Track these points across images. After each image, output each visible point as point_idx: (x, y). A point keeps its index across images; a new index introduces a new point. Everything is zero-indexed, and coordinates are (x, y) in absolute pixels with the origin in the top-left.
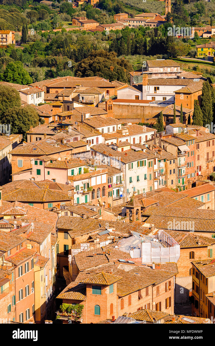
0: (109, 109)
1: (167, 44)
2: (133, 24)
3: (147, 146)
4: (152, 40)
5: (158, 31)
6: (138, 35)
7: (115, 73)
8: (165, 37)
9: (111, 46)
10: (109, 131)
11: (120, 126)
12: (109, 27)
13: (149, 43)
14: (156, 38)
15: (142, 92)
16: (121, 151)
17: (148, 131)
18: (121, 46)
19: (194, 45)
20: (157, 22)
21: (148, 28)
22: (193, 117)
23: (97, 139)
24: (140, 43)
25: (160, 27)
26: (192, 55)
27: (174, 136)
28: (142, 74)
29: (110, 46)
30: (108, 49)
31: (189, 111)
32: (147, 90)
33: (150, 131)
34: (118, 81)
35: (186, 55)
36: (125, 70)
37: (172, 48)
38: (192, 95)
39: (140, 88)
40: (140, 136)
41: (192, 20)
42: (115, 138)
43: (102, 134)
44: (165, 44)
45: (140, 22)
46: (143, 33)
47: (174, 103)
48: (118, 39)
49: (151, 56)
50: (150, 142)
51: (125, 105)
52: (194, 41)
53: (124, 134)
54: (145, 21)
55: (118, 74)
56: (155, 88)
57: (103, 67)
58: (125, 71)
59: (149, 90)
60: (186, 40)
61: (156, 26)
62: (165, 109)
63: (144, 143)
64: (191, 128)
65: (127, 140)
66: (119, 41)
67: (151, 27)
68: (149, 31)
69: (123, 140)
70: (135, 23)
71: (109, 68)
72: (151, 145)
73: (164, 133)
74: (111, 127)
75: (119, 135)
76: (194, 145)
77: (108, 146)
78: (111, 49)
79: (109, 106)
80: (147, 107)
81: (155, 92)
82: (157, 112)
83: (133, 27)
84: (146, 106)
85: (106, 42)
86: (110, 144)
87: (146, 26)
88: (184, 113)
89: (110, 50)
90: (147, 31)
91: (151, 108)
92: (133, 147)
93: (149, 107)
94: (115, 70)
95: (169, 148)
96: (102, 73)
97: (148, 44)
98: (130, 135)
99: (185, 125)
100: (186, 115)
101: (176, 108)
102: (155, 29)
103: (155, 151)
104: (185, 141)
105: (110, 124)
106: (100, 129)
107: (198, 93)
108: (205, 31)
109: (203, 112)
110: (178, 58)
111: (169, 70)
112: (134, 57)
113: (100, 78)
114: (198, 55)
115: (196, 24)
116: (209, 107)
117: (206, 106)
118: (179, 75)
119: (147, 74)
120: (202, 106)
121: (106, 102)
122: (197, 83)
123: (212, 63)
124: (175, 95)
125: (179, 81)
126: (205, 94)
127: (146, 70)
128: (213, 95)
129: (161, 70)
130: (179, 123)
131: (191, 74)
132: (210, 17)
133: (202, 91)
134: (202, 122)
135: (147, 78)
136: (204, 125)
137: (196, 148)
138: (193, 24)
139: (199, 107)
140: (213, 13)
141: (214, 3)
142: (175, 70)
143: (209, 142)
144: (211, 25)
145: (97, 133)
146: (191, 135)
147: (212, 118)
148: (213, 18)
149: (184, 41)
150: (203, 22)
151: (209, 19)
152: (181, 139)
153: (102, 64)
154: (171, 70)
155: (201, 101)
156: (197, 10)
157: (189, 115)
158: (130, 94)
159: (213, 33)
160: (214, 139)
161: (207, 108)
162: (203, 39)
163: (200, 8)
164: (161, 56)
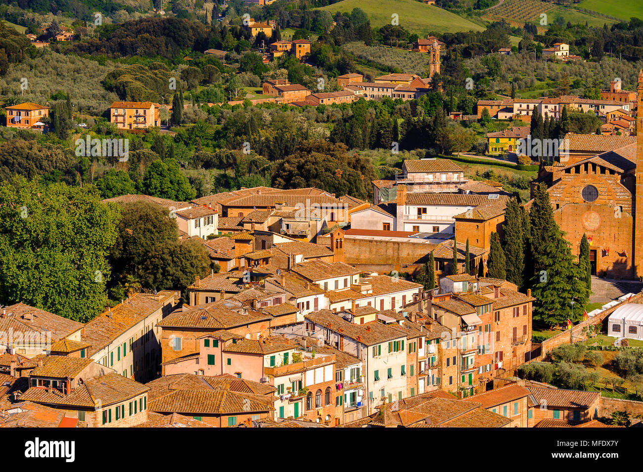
0: (337, 247)
1: (434, 129)
2: (371, 93)
3: (405, 314)
4: (408, 123)
5: (418, 107)
6: (381, 113)
7: (345, 182)
8: (431, 117)
9: (334, 133)
10: (336, 287)
11: (356, 277)
12: (329, 97)
13: (402, 127)
14: (415, 118)
15: (395, 216)
16: (359, 323)
17: (406, 288)
18: (351, 132)
19: (482, 133)
20: (416, 90)
21: (399, 100)
22: (488, 262)
23: (316, 300)
24: (385, 127)
25: (422, 100)
26: (479, 150)
27: (455, 297)
28: (394, 185)
29: (331, 132)
30: (329, 137)
31: (482, 251)
32: (404, 214)
33: (411, 287)
34: (350, 197)
35: (468, 150)
36: (362, 177)
37: (444, 137)
38: (487, 223)
39: (391, 209)
40: (393, 296)
41: (477, 88)
42: (348, 300)
43: (325, 292)
44: (430, 130)
45: (385, 90)
46: (390, 110)
47: (453, 238)
48: (345, 121)
49: (406, 152)
50: (411, 309)
51: (366, 241)
52: (483, 125)
53: (364, 293)
54: (394, 88)
55: (351, 183)
56: (419, 210)
57: (324, 170)
58: (363, 179)
59: (408, 212)
60: (468, 123)
61: (413, 96)
62: (437, 249)
63: (401, 310)
64: (484, 283)
65: (369, 303)
66: (347, 124)
67: (404, 100)
68: (402, 106)
69: (363, 303)
70: (376, 92)
71: (334, 173)
72: (414, 314)
73: (437, 291)
74: (341, 280)
75: (355, 294)
76: (490, 314)
77: (336, 314)
78: (333, 138)
79: (337, 242)
80: (404, 244)
81: (418, 217)
82: (422, 253)
83: (372, 99)
84: (402, 243)
85: (324, 124)
86: (338, 310)
87: (394, 96)
88: (473, 256)
89: (332, 140)
90: (398, 106)
91: (412, 247)
92: (381, 317)
93: (409, 243)
94: (344, 176)
95: (445, 318)
96: (321, 181)
97: (400, 129)
98: (376, 293)
99: (474, 277)
100: (475, 258)
101: (458, 246)
102: (411, 103)
103: (419, 325)
104: (474, 307)
105: (339, 274)
106: (321, 283)
107: (496, 219)
108: (501, 108)
109: (506, 255)
110: (453, 155)
111: (443, 178)
112: (375, 152)
113: (319, 191)
114: (490, 150)
115: (485, 95)
116: (518, 246)
117: (511, 244)
118: (462, 186)
119: (405, 184)
120: (504, 243)
121: (332, 235)
122: (495, 201)
123: (515, 164)
124: (454, 223)
125: (462, 198)
126: (509, 222)
127: (403, 178)
128: (524, 224)
129: (430, 178)
130: (464, 274)
131: (484, 186)
132: (511, 83)
133: (505, 217)
134: (504, 273)
135: (405, 192)
136: (508, 279)
137: (494, 318)
138: (480, 94)
139: (499, 245)
140: (516, 75)
141: (517, 58)
142: (455, 177)
143: (518, 308)
144: (513, 97)
145: (316, 290)
146: (485, 295)
147: (522, 266)
148: (516, 84)
149: (464, 124)
150: (497, 92)
151: (508, 86)
152: (467, 303)
153: (321, 165)
154: (447, 178)
155: (502, 235)
156: (487, 70)
157: (481, 260)
158: (374, 219)
159: (516, 112)
160: (527, 304)
161: (514, 247)
162: (498, 122)
163: (492, 66)
164: (424, 151)
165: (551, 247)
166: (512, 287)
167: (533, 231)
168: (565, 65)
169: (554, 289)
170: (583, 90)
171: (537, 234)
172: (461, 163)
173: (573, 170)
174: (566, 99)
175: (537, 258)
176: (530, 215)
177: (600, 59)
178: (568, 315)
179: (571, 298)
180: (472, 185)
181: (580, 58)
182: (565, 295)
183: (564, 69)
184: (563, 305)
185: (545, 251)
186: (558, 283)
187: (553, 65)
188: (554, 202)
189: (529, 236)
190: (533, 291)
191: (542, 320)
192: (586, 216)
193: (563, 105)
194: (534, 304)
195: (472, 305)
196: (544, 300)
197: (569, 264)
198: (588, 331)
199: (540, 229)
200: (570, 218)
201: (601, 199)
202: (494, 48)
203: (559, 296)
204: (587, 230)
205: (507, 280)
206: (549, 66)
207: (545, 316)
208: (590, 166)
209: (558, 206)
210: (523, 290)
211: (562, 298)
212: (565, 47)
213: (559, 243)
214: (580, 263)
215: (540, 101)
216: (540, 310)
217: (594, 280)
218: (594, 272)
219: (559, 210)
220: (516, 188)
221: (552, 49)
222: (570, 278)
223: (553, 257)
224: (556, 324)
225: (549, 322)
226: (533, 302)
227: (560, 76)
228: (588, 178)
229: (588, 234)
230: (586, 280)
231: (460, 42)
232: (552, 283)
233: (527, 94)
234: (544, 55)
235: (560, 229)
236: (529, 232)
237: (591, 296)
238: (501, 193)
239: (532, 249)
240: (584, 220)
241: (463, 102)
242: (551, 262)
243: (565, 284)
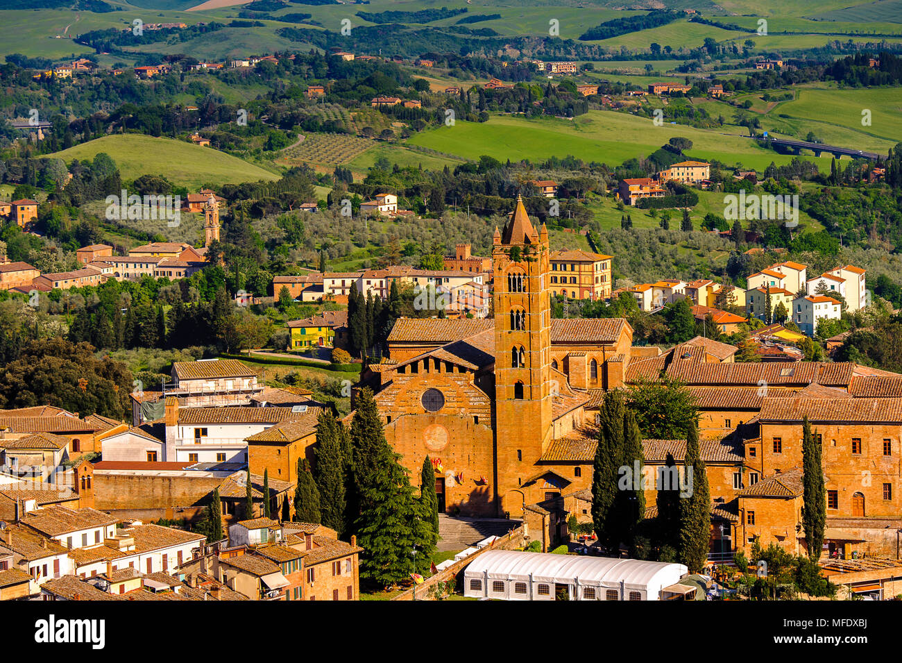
0: (83, 488)
1: (215, 318)
2: (125, 271)
3: (182, 577)
4: (177, 311)
5: (191, 288)
6: (139, 298)
7: (92, 396)
8: (209, 301)
9: (75, 328)
10: (85, 543)
11: (112, 528)
12: (65, 279)
13: (170, 317)
14: (188, 304)
15: (164, 441)
16: (117, 592)
17: (182, 540)
18: (98, 326)
19: (281, 321)
20: (187, 265)
21: (165, 279)
22: (296, 500)
23: (56, 563)
24: (146, 318)
25: (196, 278)
26: (278, 345)
27: (251, 551)
28: (162, 397)
29: (70, 327)
30: (67, 335)
31: (287, 485)
32: (177, 437)
33: (190, 540)
34: (101, 417)
35: (262, 345)
36: (116, 389)
37: (228, 329)
38: (291, 447)
39: (158, 432)
40: (164, 552)
41: (272, 259)
42: (102, 560)
43: (69, 550)
44: (209, 319)
45: (144, 266)
46: (152, 294)
47: (246, 469)
48: (90, 310)
49: (177, 351)
50: (190, 569)
51: (124, 477)
52: (282, 310)
53: (124, 550)
54: (156, 263)
55: (100, 398)
56: (197, 431)
57: (61, 381)
58: (117, 391)
59: (181, 436)
60: (261, 308)
61: (183, 273)
62: (224, 485)
63: (176, 571)
64: (291, 530)
65: (131, 564)
66: (93, 315)
67: (171, 279)
68: (168, 288)
69: (122, 564)
70: (131, 270)
71: (76, 384)
72: (195, 576)
73: (225, 544)
74: (91, 533)
75: (111, 552)
76: (300, 572)
77: (86, 580)
78: (73, 335)
79: (84, 480)
80: (178, 480)
81: (196, 442)
82: (204, 491)
83: (125, 279)
84: (175, 478)
85: (60, 317)
86: (88, 575)
87: (158, 275)
88: (274, 493)
89: (72, 338)
90: (163, 288)
91: (189, 483)
92: (149, 582)
93: (185, 478)
94: (90, 388)
95: (238, 581)
96: (58, 396)
97: (166, 319)
98: (140, 550)
99: (276, 521)
100: (277, 495)
101: (252, 480)
102: (181, 283)
103: (203, 591)
104: (278, 563)
105: (88, 526)
106: (63, 539)
107: (304, 440)
108: (306, 285)
109: (320, 489)
110: (242, 354)
111: (229, 385)
112: (133, 353)
113: (56, 409)
114: (293, 345)
115: (284, 269)
116: (336, 475)
117: (327, 473)
118: (255, 396)
119: (175, 395)
120: (316, 473)
121: (76, 471)
122: (302, 415)
123: (329, 363)
124: (247, 448)
125: (257, 413)
126: (323, 444)
127: (173, 387)
128: (343, 445)
129: (211, 386)
130: (262, 519)
131: (287, 394)
132: (318, 250)
133: (317, 436)
134: (318, 515)
135: (177, 407)
136: (324, 523)
137: (306, 578)
138: (278, 268)
139: (310, 477)
140: (325, 239)
141: (326, 216)
142: (245, 384)
143: (339, 563)
144: (322, 270)
145: (56, 548)
146: (292, 547)
147: (343, 503)
148: (325, 253)
149: (256, 310)
150: (301, 264)
151: (315, 256)
152: (268, 558)
153: (57, 374)
154: (234, 386)
155: (313, 461)
156: (284, 234)
157: (286, 497)
158: (134, 447)
159: (327, 290)
160: (351, 557)
161: (331, 478)
162: (303, 306)
163: (292, 228)
164: (201, 349)
165: (382, 476)
166: (331, 534)
167: (356, 454)
168: (393, 224)
169: (388, 533)
170: (418, 256)
171: (362, 459)
172: (253, 364)
173: (408, 368)
174: (396, 271)
175: (363, 492)
176: (352, 433)
177: (440, 215)
178: (408, 570)
179: (412, 546)
180: (268, 394)
181: (413, 214)
182: (404, 542)
183: (391, 230)
184: (401, 556)
185: (374, 481)
186: (393, 525)
187: (376, 224)
188: (384, 414)
189: (351, 462)
190: (359, 538)
191: (373, 579)
192: (428, 431)
193: (392, 280)
194: (361, 556)
195: (275, 561)
196: (374, 551)
197: (407, 499)
198: (437, 591)
199: (365, 452)
200: (407, 435)
201: (449, 407)
202: (293, 204)
203: (395, 544)
204: (431, 451)
205: (323, 525)
206: (371, 225)
207: (376, 573)
208: (431, 361)
209: (389, 419)
210: (345, 537)
211: (398, 546)
212: (393, 199)
213: (394, 470)
214: (422, 497)
215: (360, 275)
216: (370, 565)
217: (442, 519)
218: (441, 508)
219: (392, 424)
220: (331, 396)
221: (374, 203)
222: (409, 518)
223: (386, 490)
224: (392, 583)
225: (383, 580)
226: (360, 553)
227: (386, 238)
228: (430, 379)
229: (432, 456)
230: (432, 520)
231: (246, 197)
232: (385, 525)
233: (342, 266)
234: (364, 211)
235: (393, 451)
236: (351, 457)
237: (439, 543)
238: (310, 404)
239: (356, 480)
240: (426, 438)
241: (253, 279)
242: (383, 497)
243: (403, 527)
